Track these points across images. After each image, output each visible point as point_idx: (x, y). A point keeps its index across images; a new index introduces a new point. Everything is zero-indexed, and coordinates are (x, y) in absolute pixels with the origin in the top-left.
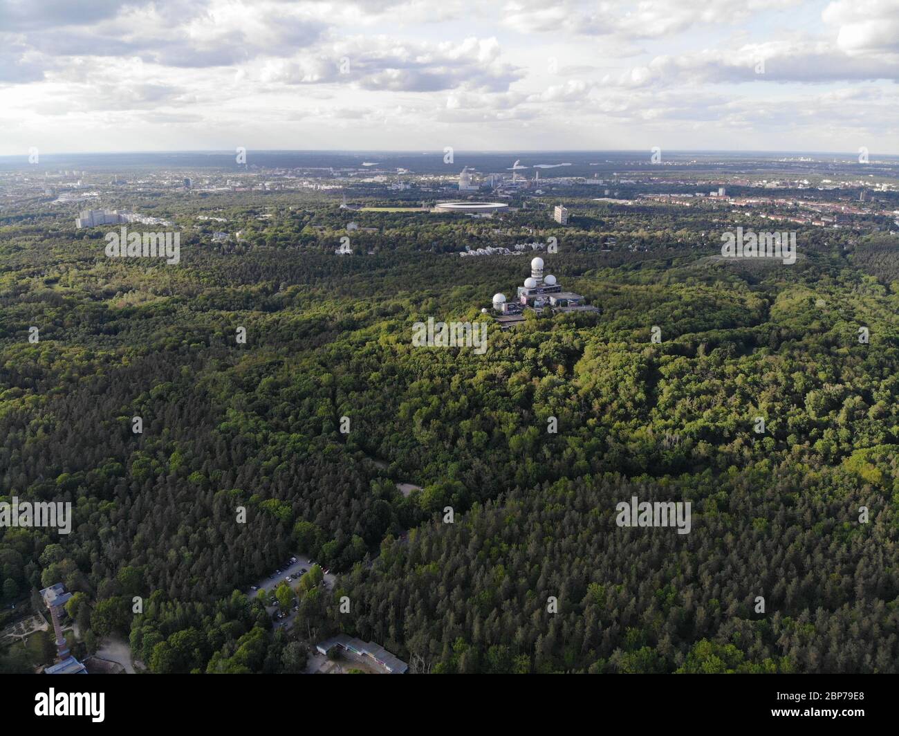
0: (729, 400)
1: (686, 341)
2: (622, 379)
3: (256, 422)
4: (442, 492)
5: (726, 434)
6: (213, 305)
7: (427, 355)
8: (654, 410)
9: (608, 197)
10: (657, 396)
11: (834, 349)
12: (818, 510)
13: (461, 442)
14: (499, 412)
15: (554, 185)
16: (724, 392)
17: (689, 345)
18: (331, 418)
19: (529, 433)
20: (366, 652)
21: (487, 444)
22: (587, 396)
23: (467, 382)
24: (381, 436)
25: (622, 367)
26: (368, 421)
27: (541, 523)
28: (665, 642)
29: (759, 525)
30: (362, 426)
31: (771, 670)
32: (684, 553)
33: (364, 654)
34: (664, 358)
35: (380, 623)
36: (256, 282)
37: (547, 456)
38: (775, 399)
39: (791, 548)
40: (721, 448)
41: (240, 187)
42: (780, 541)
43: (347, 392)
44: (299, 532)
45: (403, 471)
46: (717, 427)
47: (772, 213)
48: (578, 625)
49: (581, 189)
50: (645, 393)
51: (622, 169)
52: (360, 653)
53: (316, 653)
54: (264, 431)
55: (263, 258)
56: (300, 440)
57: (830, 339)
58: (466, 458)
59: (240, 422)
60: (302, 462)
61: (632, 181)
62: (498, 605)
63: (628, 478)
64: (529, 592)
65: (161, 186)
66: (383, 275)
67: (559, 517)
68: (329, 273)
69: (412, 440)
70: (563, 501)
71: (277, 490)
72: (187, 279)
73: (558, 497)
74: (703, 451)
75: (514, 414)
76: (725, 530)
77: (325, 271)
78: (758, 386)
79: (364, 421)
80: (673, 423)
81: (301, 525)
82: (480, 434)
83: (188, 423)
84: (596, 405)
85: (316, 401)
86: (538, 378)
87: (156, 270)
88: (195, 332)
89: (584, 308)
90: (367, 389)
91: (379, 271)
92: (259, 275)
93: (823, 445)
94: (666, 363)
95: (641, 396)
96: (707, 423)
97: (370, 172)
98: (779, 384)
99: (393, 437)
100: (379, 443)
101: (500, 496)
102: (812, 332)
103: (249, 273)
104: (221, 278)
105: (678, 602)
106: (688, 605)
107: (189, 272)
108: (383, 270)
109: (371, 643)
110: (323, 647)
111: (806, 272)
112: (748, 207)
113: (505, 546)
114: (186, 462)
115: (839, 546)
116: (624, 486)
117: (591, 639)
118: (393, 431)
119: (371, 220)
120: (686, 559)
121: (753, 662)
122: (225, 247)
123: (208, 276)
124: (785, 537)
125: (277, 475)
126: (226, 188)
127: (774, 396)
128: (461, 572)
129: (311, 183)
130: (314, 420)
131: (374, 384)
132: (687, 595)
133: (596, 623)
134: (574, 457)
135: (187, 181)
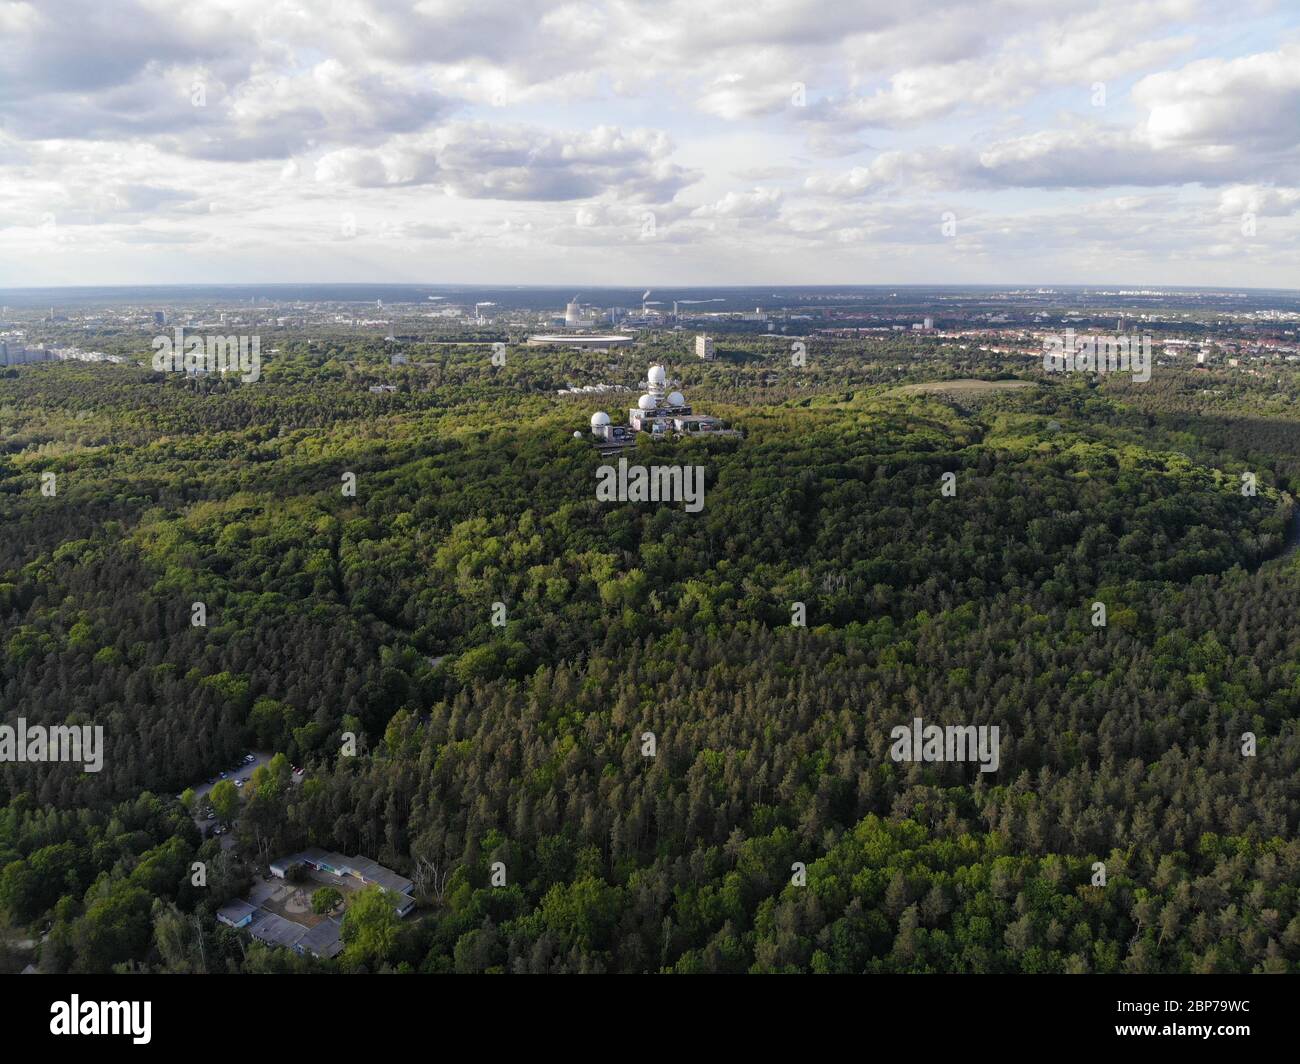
0: (918, 534)
1: (860, 463)
2: (768, 509)
3: (210, 580)
4: (493, 657)
5: (914, 574)
6: (172, 454)
7: (486, 489)
8: (812, 549)
9: (772, 332)
10: (816, 530)
11: (1069, 473)
12: (1045, 659)
13: (529, 595)
14: (589, 554)
15: (700, 321)
16: (912, 523)
17: (863, 468)
18: (328, 574)
19: (632, 578)
20: (349, 871)
21: (568, 597)
22: (718, 533)
23: (543, 520)
24: (405, 595)
25: (768, 494)
26: (387, 576)
27: (637, 685)
28: (809, 817)
29: (955, 677)
30: (376, 581)
31: (971, 850)
32: (845, 713)
33: (345, 875)
34: (826, 481)
35: (371, 823)
36: (243, 426)
37: (656, 608)
38: (985, 531)
39: (1002, 701)
40: (907, 592)
41: (239, 323)
42: (987, 694)
43: (357, 540)
44: (259, 716)
45: (437, 638)
46: (901, 566)
47: (996, 344)
48: (678, 802)
49: (736, 325)
50: (800, 526)
51: (794, 305)
52: (338, 873)
53: (269, 876)
54: (220, 590)
55: (256, 396)
56: (276, 600)
57: (1064, 461)
58: (535, 614)
59: (185, 579)
60: (275, 626)
61: (808, 317)
62: (559, 787)
63: (770, 627)
64: (608, 766)
65: (118, 322)
66: (438, 415)
67: (664, 678)
68: (357, 414)
69: (454, 597)
70: (672, 658)
71: (229, 661)
72: (137, 424)
73: (666, 653)
74: (880, 596)
75: (610, 555)
76: (907, 684)
77: (351, 412)
78: (960, 515)
79: (379, 576)
80: (838, 563)
81: (263, 706)
82: (558, 581)
83: (105, 586)
84: (730, 544)
85: (306, 554)
86: (649, 514)
87: (91, 414)
88: (139, 486)
89: (721, 432)
90: (389, 535)
91: (433, 410)
92: (249, 418)
93: (1053, 586)
94: (829, 489)
95: (793, 529)
96: (887, 561)
97: (438, 305)
98: (990, 512)
99: (425, 592)
100: (401, 604)
101: (580, 656)
102: (1038, 455)
103: (234, 414)
104: (190, 423)
105: (831, 769)
106: (845, 773)
107: (141, 414)
108: (440, 410)
109: (359, 857)
110: (280, 866)
111: (1036, 402)
112: (963, 340)
113: (579, 716)
114: (94, 635)
115: (1074, 698)
116: (763, 636)
117: (698, 820)
118: (424, 586)
119: (429, 354)
120: (847, 718)
121: (943, 841)
122: (202, 384)
123: (170, 420)
124: (995, 689)
125: (232, 643)
126: (218, 325)
127: (984, 527)
128: (507, 749)
129: (346, 317)
130: (300, 577)
131: (401, 529)
132: (846, 760)
133: (705, 798)
134: (696, 607)
135: (159, 316)
